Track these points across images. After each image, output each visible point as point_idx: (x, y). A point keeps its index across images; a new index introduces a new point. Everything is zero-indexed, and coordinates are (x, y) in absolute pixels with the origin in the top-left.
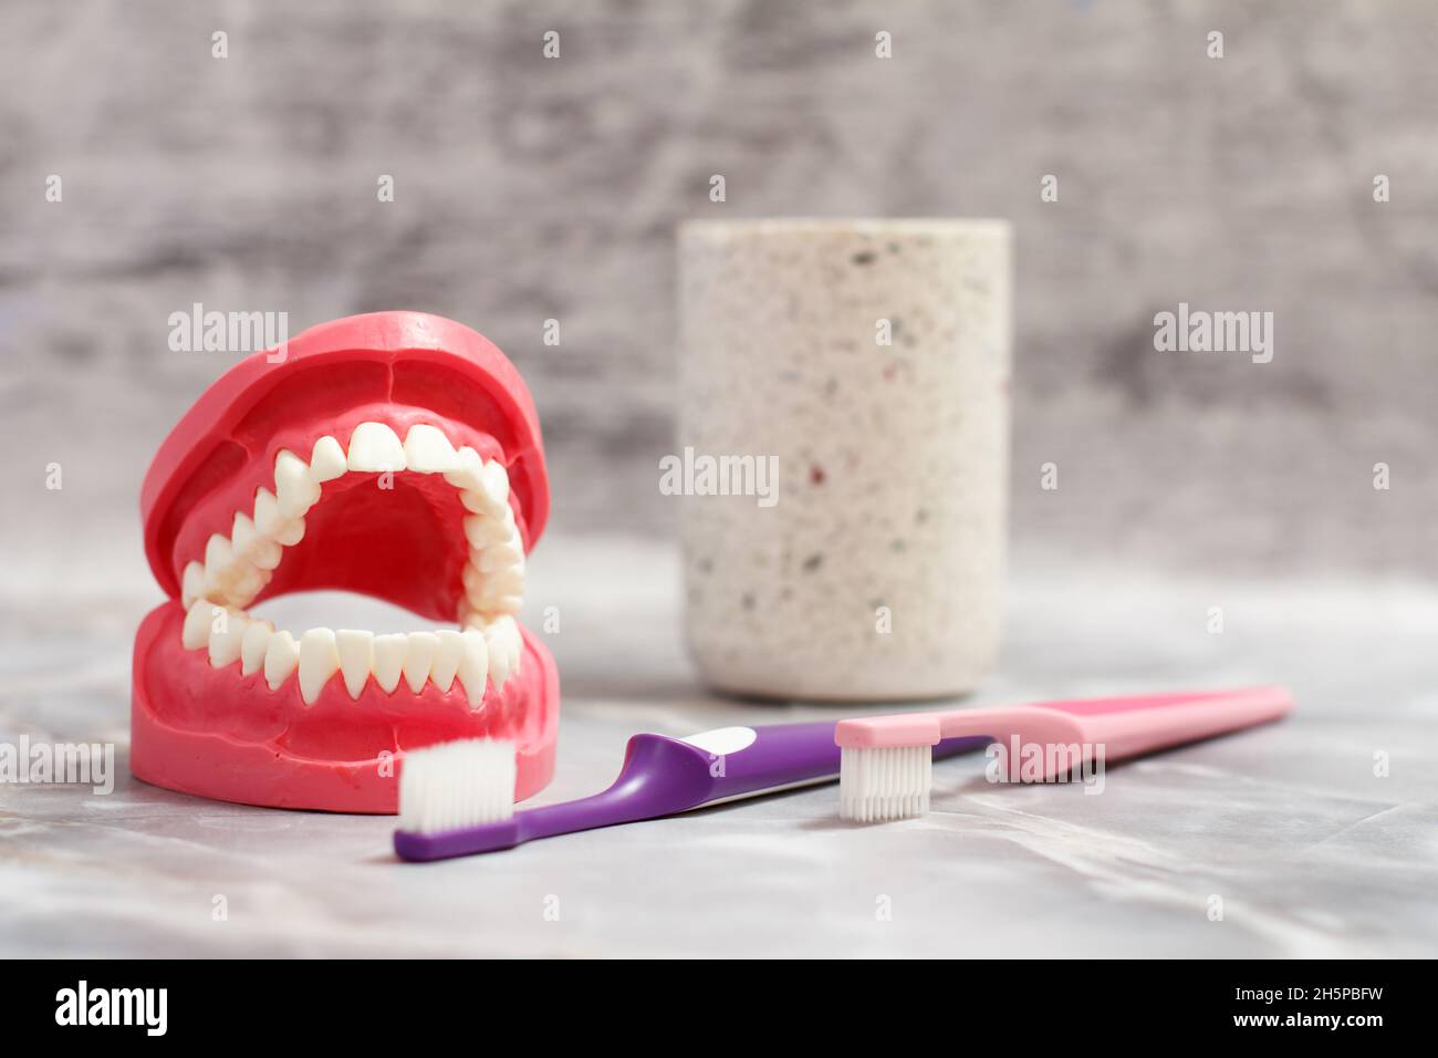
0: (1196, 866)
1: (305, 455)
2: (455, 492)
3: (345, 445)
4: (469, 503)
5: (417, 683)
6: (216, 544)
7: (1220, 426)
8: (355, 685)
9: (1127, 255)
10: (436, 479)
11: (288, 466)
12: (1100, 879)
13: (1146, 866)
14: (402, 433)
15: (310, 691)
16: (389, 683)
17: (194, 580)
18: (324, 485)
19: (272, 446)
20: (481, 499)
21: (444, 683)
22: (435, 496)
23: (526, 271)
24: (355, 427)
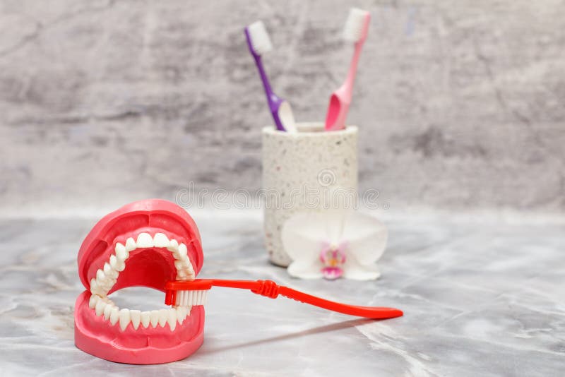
0: (400, 337)
1: (124, 243)
2: (170, 254)
3: (136, 240)
4: (175, 256)
5: (155, 325)
6: (99, 272)
7: (452, 162)
8: (136, 325)
9: (424, 110)
10: (165, 249)
11: (119, 247)
12: (374, 342)
13: (387, 337)
14: (153, 236)
15: (124, 326)
16: (146, 325)
17: (93, 284)
18: (130, 252)
19: (114, 242)
20: (178, 255)
21: (163, 325)
22: (165, 254)
23: (237, 117)
24: (138, 234)
